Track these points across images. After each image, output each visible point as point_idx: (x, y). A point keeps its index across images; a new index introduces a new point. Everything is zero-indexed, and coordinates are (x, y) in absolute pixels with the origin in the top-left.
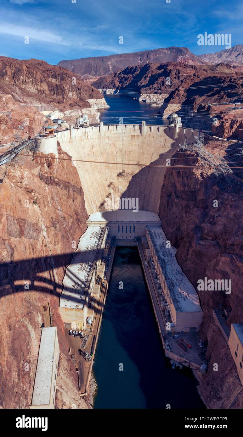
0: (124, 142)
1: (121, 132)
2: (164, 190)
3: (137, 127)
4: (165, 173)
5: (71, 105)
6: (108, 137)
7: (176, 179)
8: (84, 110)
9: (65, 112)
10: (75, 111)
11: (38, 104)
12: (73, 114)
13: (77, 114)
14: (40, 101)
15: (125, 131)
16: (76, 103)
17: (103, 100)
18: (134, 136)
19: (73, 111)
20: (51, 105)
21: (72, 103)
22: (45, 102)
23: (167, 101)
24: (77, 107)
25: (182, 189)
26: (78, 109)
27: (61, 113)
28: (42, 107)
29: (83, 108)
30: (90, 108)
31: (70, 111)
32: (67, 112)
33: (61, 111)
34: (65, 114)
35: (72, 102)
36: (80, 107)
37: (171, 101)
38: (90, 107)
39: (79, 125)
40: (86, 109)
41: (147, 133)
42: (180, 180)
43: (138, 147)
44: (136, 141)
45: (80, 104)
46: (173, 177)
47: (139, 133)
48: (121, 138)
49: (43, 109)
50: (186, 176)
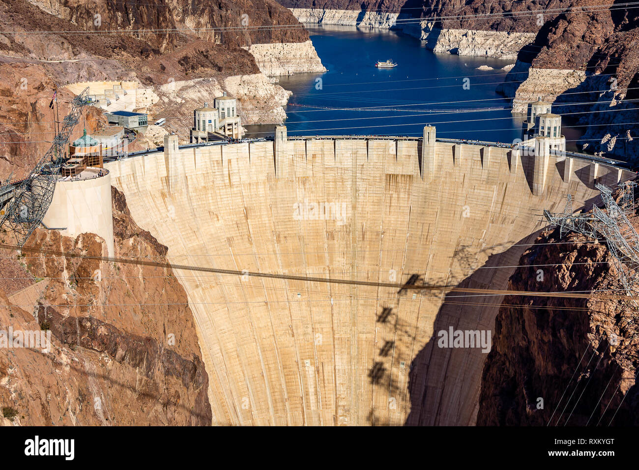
0: (361, 199)
1: (348, 163)
2: (494, 371)
3: (408, 147)
4: (497, 312)
5: (187, 63)
6: (304, 181)
7: (534, 334)
8: (233, 83)
9: (164, 88)
10: (198, 83)
11: (65, 56)
12: (192, 94)
13: (205, 94)
14: (74, 46)
15: (362, 160)
16: (206, 57)
17: (307, 48)
18: (395, 176)
19: (191, 83)
20: (115, 60)
21: (190, 55)
22: (94, 50)
23: (527, 56)
24: (209, 70)
25: (551, 371)
26: (211, 76)
27: (150, 91)
28: (78, 67)
29: (231, 75)
30: (253, 76)
31: (183, 83)
32: (172, 87)
33: (148, 81)
34: (161, 95)
35: (190, 52)
36: (220, 69)
37: (542, 55)
38: (255, 70)
39: (201, 134)
40: (238, 77)
41: (440, 167)
42: (546, 339)
43: (407, 218)
44: (402, 195)
45: (220, 60)
46: (524, 327)
47: (411, 168)
48: (349, 184)
49: (83, 73)
50: (566, 323)
